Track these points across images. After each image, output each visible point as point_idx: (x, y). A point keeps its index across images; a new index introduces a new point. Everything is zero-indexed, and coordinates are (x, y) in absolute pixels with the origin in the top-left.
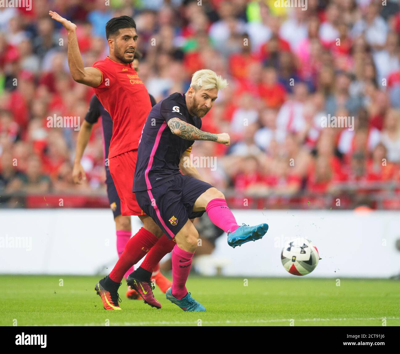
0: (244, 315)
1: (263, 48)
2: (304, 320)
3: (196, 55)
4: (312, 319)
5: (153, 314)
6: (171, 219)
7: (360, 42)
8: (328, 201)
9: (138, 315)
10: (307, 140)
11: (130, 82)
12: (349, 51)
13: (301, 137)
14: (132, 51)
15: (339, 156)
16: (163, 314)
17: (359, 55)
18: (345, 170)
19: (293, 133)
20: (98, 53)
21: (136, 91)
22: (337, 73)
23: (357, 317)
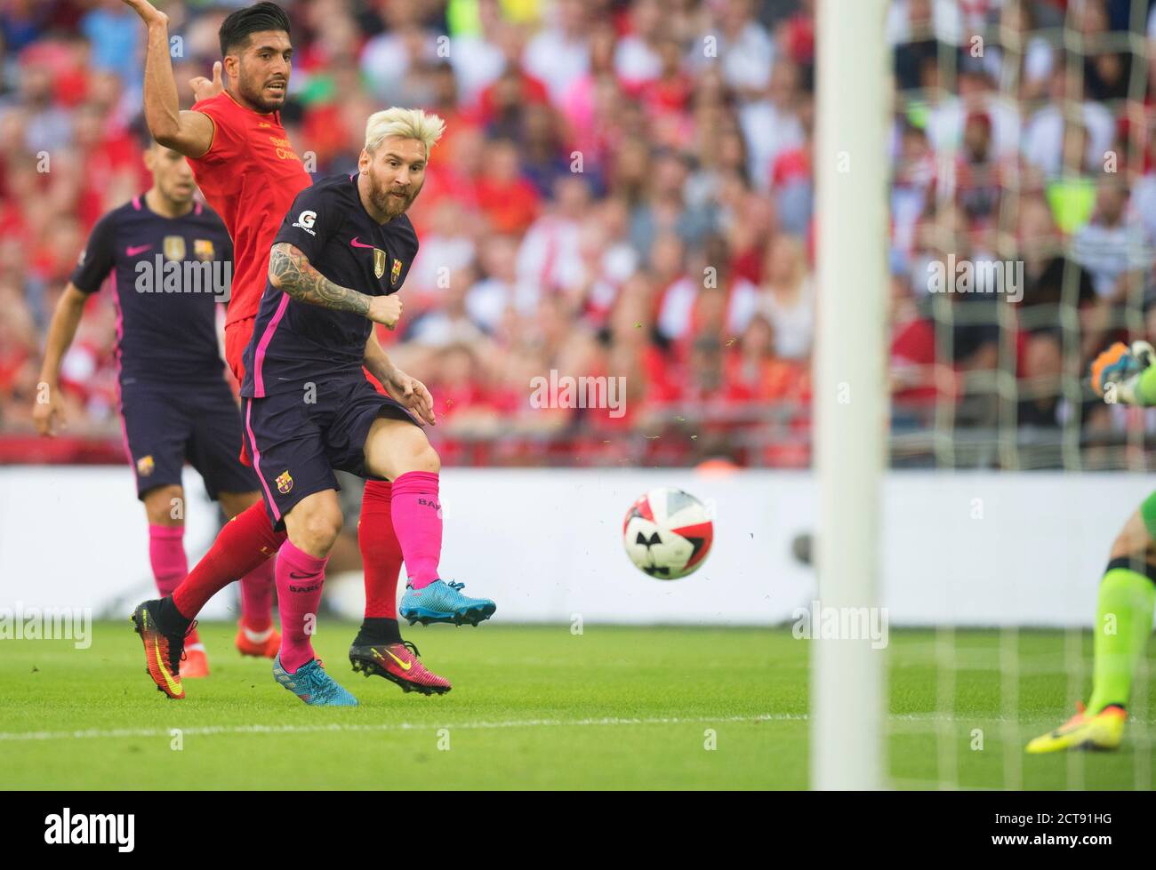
0: (444, 711)
1: (487, 96)
2: (580, 723)
3: (331, 113)
4: (601, 718)
5: (232, 708)
6: (281, 477)
7: (709, 82)
8: (636, 447)
9: (197, 711)
10: (587, 307)
11: (276, 153)
12: (685, 103)
13: (575, 301)
14: (278, 83)
15: (661, 344)
16: (256, 708)
17: (707, 114)
18: (674, 377)
19: (554, 292)
20: (106, 109)
21: (289, 175)
22: (656, 153)
23: (704, 716)
